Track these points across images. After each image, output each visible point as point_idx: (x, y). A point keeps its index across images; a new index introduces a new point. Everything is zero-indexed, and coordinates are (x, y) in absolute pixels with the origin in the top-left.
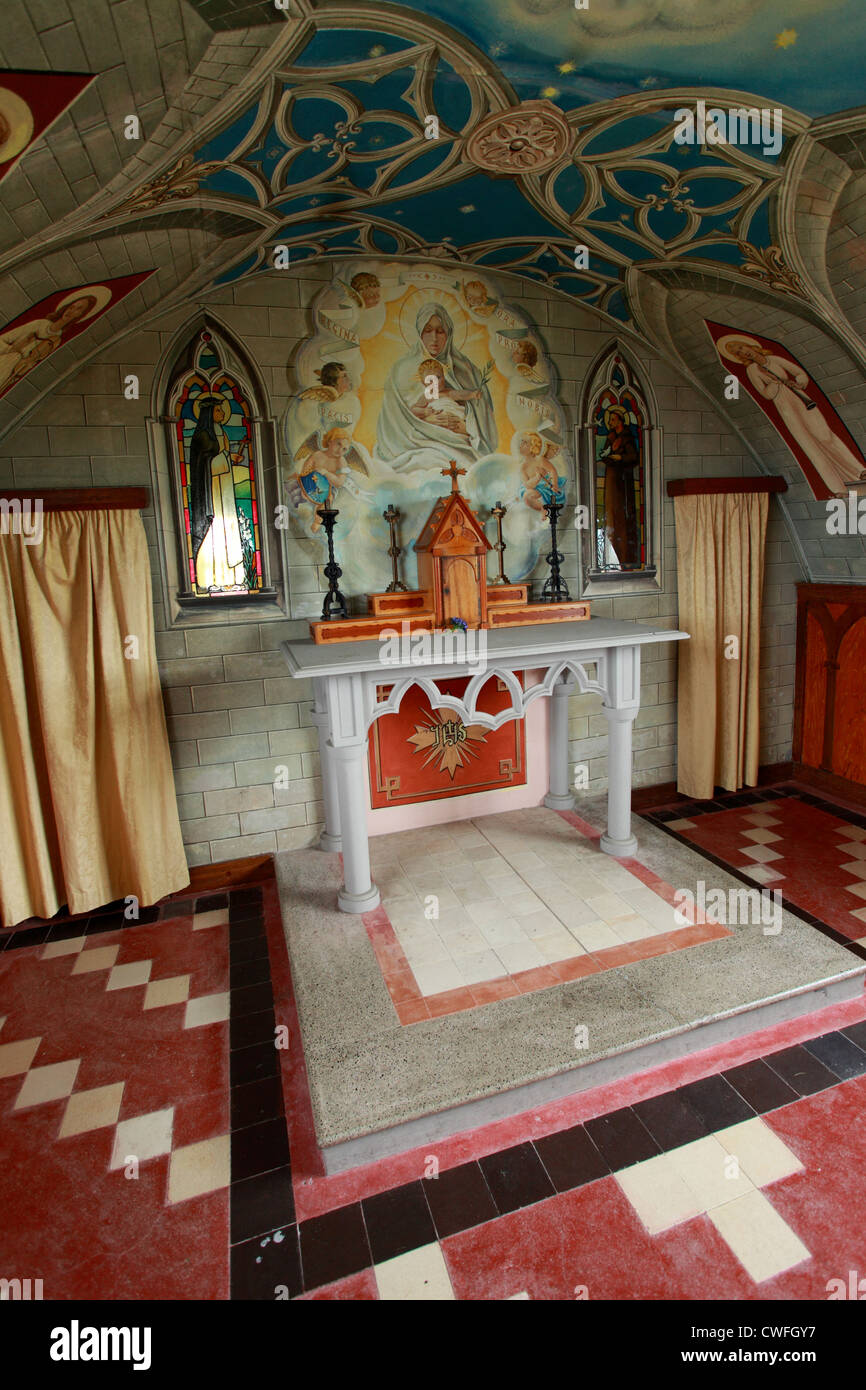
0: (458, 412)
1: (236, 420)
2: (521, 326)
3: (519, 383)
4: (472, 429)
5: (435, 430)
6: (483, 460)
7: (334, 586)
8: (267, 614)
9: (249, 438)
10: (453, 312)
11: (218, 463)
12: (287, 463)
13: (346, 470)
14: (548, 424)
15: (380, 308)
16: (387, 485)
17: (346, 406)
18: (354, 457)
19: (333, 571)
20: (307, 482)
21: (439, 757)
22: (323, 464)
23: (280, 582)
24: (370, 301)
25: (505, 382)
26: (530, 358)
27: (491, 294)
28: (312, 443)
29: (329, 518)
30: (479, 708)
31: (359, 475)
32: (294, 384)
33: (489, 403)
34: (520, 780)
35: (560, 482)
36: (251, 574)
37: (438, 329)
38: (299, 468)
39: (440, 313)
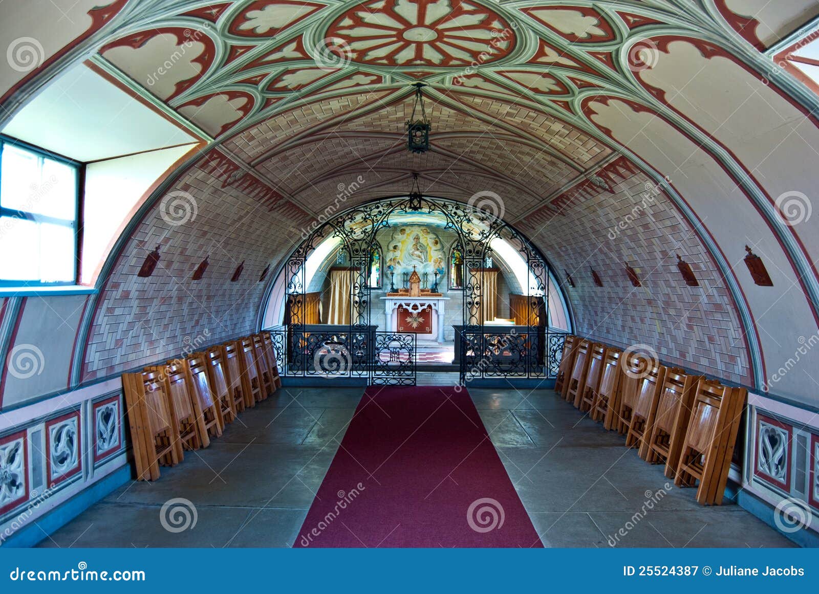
0: (420, 254)
1: (377, 255)
2: (435, 237)
3: (434, 248)
4: (423, 258)
5: (415, 258)
6: (425, 263)
7: (392, 287)
8: (380, 291)
9: (379, 259)
10: (420, 235)
11: (373, 263)
12: (386, 263)
13: (397, 265)
14: (440, 256)
15: (406, 235)
16: (405, 268)
17: (398, 253)
18: (398, 263)
19: (392, 284)
20: (389, 267)
21: (412, 324)
22: (392, 264)
23: (383, 285)
24: (404, 233)
25: (431, 248)
26: (436, 243)
27: (429, 231)
28: (391, 260)
29: (392, 274)
30: (412, 309)
31: (399, 266)
32: (388, 249)
33: (427, 252)
34: (431, 332)
35: (443, 268)
36: (378, 283)
37: (417, 238)
38: (388, 265)
39: (417, 235)
